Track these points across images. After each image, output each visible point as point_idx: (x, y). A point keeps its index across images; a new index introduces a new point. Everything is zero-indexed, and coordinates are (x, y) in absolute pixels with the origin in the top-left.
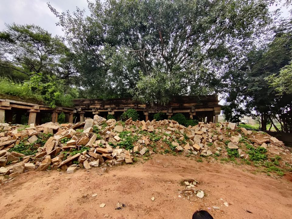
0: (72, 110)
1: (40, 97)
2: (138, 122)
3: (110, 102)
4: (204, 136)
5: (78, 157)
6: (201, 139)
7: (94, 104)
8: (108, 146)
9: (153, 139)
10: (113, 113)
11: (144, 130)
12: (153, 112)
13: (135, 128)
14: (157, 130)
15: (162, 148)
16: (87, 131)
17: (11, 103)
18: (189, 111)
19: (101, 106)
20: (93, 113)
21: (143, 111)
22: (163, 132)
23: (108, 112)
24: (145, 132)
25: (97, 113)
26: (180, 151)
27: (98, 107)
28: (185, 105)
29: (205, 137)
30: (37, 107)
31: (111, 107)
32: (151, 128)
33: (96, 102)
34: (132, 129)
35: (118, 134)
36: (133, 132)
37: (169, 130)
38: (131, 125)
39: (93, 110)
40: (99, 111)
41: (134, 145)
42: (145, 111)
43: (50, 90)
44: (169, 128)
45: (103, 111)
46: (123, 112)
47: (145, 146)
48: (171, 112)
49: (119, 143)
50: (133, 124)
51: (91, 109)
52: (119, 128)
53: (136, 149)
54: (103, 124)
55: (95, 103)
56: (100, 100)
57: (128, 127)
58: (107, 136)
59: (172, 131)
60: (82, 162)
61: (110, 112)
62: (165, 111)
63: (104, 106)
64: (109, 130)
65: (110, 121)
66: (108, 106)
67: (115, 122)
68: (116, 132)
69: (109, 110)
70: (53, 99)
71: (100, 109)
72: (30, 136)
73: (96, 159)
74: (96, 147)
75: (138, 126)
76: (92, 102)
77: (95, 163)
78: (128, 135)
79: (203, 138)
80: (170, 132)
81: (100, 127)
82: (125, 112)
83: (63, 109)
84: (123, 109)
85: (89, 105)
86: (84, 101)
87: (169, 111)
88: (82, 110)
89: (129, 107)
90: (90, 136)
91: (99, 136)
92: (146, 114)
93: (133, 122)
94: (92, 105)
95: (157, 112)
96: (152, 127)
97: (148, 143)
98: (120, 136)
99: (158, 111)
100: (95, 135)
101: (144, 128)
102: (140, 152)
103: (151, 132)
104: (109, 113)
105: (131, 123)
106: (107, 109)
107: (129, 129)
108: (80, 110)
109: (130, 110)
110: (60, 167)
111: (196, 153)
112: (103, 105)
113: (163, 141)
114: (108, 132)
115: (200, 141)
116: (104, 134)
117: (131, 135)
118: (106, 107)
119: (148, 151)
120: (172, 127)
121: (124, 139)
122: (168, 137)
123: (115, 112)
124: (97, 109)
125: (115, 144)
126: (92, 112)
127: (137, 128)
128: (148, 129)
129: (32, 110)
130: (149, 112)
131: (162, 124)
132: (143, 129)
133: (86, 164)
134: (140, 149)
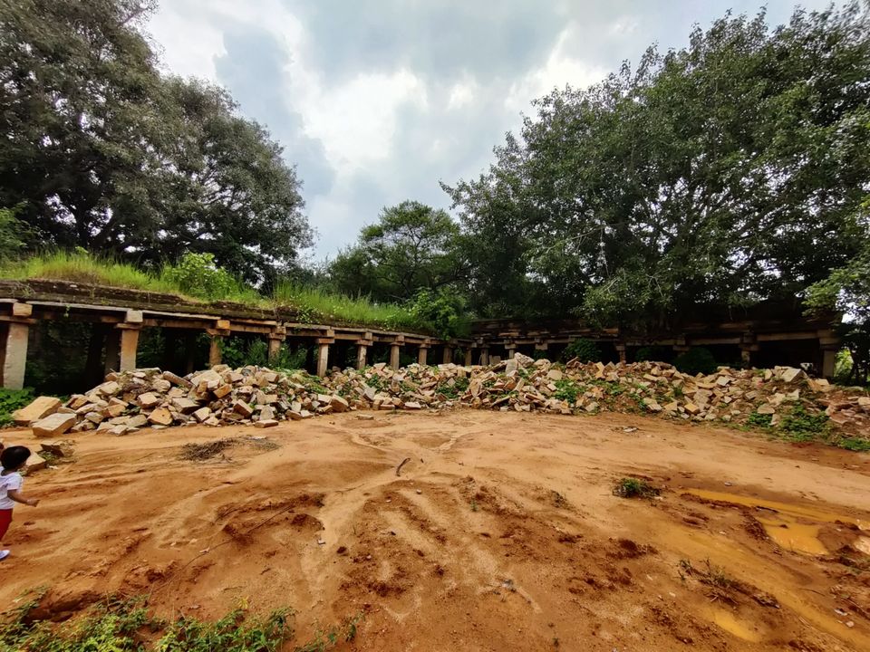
0: (470, 343)
1: (430, 324)
2: (591, 365)
3: (539, 324)
4: (717, 391)
5: (508, 399)
6: (710, 397)
7: (506, 329)
8: (539, 394)
9: (612, 393)
10: (544, 347)
11: (600, 379)
12: (637, 344)
13: (583, 375)
14: (623, 379)
15: (623, 405)
16: (511, 374)
17: (406, 337)
18: (737, 341)
19: (520, 333)
20: (506, 347)
21: (612, 342)
22: (634, 382)
23: (534, 345)
24: (600, 381)
25: (513, 346)
26: (656, 412)
27: (515, 334)
28: (726, 326)
29: (719, 393)
30: (428, 340)
31: (541, 335)
32: (613, 375)
33: (511, 325)
34: (578, 376)
35: (554, 383)
36: (579, 381)
37: (648, 380)
38: (577, 370)
39: (505, 342)
40: (517, 342)
41: (577, 398)
42: (619, 344)
43: (442, 312)
44: (647, 376)
45: (524, 342)
46: (566, 345)
47: (596, 401)
48: (684, 343)
49: (554, 394)
50: (580, 369)
51: (502, 340)
52: (556, 374)
53: (579, 403)
54: (530, 366)
55: (509, 328)
56: (519, 321)
57: (572, 372)
58: (538, 384)
59: (653, 382)
60: (513, 404)
61: (540, 344)
62: (671, 342)
63: (526, 335)
64: (539, 375)
65: (539, 362)
66: (535, 333)
67: (550, 363)
68: (550, 379)
69: (538, 341)
70: (447, 327)
71: (518, 339)
72: (448, 379)
73: (527, 404)
74: (525, 392)
75: (589, 372)
76: (502, 325)
77: (526, 407)
78: (570, 384)
79: (714, 395)
80: (648, 383)
81: (526, 371)
82: (570, 345)
83: (459, 341)
84: (568, 338)
85: (496, 332)
86: (487, 324)
87: (679, 342)
88: (486, 341)
89: (580, 333)
90: (517, 381)
91: (527, 381)
92: (619, 348)
93: (581, 365)
94: (503, 332)
95: (648, 344)
96: (615, 373)
97: (600, 395)
98: (557, 385)
99: (651, 342)
100: (522, 380)
101: (599, 375)
102: (586, 408)
103: (610, 382)
104: (537, 347)
105: (576, 367)
106: (532, 339)
107: (572, 375)
108: (481, 342)
109: (580, 341)
110: (493, 407)
111: (686, 416)
112: (524, 332)
113: (627, 396)
114: (538, 378)
115: (707, 399)
116: (533, 380)
117: (575, 385)
118: (531, 334)
119: (599, 407)
120: (656, 376)
121: (562, 390)
122: (639, 391)
123: (549, 345)
124: (514, 339)
125: (549, 394)
126: (504, 345)
127: (588, 375)
128: (607, 376)
129: (423, 346)
130: (628, 344)
131: (635, 370)
132: (597, 377)
133: (516, 406)
134: (585, 404)
